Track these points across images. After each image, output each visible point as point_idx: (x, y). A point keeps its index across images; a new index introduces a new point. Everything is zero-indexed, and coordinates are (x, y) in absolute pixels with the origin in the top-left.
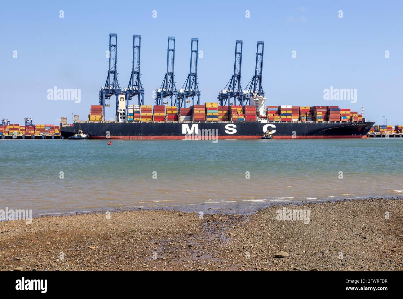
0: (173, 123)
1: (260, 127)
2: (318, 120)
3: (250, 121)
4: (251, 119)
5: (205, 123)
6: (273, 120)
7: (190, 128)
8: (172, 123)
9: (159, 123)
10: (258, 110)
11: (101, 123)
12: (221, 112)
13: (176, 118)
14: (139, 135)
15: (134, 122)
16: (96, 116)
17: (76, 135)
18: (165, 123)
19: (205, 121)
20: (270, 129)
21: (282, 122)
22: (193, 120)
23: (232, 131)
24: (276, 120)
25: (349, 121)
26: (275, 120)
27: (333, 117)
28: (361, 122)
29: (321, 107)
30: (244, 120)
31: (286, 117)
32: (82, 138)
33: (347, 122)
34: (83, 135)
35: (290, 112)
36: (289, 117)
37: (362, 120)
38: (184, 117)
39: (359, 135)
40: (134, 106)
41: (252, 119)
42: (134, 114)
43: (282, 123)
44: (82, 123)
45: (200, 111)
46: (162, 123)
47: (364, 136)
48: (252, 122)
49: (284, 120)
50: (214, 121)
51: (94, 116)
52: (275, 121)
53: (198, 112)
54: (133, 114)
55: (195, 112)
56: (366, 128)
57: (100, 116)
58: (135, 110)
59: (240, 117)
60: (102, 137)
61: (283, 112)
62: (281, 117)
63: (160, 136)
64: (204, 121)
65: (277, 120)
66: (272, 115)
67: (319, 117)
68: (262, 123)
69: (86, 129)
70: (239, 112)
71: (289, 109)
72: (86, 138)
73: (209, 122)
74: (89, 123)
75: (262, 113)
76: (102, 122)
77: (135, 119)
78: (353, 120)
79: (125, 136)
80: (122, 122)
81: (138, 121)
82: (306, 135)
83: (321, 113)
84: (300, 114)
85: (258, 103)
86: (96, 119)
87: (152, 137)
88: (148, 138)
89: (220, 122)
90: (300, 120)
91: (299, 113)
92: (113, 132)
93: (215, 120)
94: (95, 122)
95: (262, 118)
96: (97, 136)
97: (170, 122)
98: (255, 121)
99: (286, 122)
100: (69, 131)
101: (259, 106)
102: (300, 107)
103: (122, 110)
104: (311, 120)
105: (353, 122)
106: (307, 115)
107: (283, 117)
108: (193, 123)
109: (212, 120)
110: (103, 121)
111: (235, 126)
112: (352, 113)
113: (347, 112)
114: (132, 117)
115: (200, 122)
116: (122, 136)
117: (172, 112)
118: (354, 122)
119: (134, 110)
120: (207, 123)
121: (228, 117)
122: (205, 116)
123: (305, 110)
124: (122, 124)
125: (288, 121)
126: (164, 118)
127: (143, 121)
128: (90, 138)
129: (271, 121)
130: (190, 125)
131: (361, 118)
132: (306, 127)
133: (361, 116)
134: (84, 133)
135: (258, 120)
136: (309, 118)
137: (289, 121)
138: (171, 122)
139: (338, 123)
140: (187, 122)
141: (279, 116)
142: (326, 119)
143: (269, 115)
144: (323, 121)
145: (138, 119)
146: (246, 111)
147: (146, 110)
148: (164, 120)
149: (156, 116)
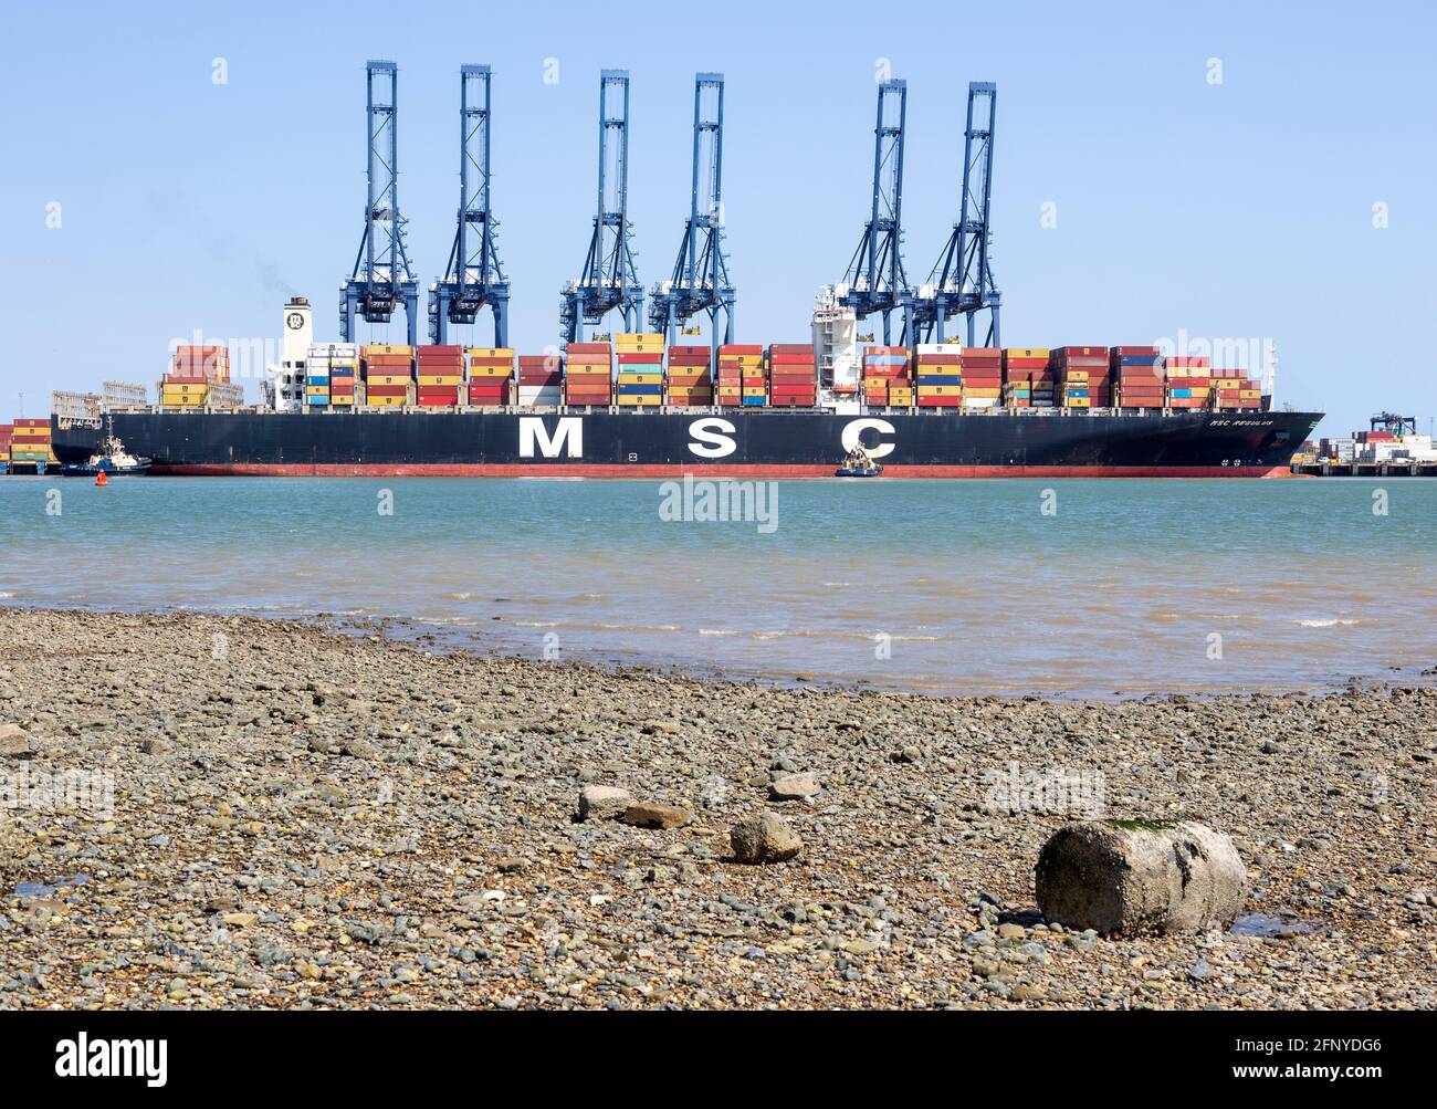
0: (486, 412)
1: (830, 429)
2: (1070, 402)
3: (789, 407)
4: (793, 400)
5: (611, 413)
6: (885, 403)
7: (551, 435)
8: (481, 412)
9: (428, 412)
10: (830, 361)
11: (206, 412)
12: (681, 371)
13: (503, 391)
14: (350, 461)
15: (330, 411)
16: (185, 389)
17: (95, 461)
18: (450, 416)
19: (610, 408)
20: (869, 437)
21: (923, 411)
22: (563, 402)
23: (715, 446)
24: (897, 404)
25: (1202, 407)
26: (894, 402)
27: (1130, 392)
28: (1255, 410)
29: (1087, 352)
30: (768, 403)
31: (939, 390)
32: (120, 472)
33: (1193, 411)
34: (125, 461)
35: (955, 370)
36: (949, 390)
37: (1259, 403)
38: (537, 390)
39: (1254, 463)
40: (332, 348)
41: (801, 400)
42: (330, 377)
43: (921, 417)
44: (131, 412)
45: (588, 368)
46: (440, 416)
47: (1277, 468)
48: (798, 410)
49: (928, 404)
50: (644, 407)
51: (178, 388)
52: (894, 408)
53: (581, 369)
54: (327, 380)
55: (570, 370)
56: (1280, 436)
57: (200, 389)
58: (335, 362)
59: (748, 392)
60: (208, 466)
61: (923, 370)
62: (915, 392)
63: (432, 466)
64: (607, 406)
65: (900, 401)
66: (882, 382)
67: (1076, 389)
68: (838, 413)
69: (147, 435)
70: (748, 373)
71: (950, 360)
73: (625, 411)
74: (161, 412)
75: (844, 376)
76: (210, 409)
77: (336, 399)
78: (1219, 403)
79: (297, 463)
80: (287, 408)
81: (348, 406)
82: (1018, 462)
83: (1084, 375)
84: (1004, 380)
85: (830, 335)
86: (185, 399)
87: (401, 470)
88: (387, 473)
89: (671, 411)
90: (1003, 401)
91: (1000, 375)
92: (253, 450)
93: (650, 403)
94: (183, 412)
95: (843, 395)
96: (188, 463)
97: (472, 410)
98: (811, 407)
99: (939, 409)
100: (83, 443)
101: (834, 348)
102: (1005, 353)
103: (293, 365)
104: (1051, 403)
105: (1216, 411)
106: (1035, 384)
107: (927, 391)
108: (563, 415)
109: (636, 403)
110: (214, 407)
111: (728, 427)
112: (1217, 375)
114: (325, 390)
115: (588, 411)
116: (284, 463)
117: (491, 371)
118: (1221, 409)
119: (330, 364)
120: (617, 413)
121: (704, 393)
122: (608, 386)
123: (1027, 362)
124: (285, 418)
125: (944, 407)
126: (450, 395)
127: (380, 406)
128: (155, 468)
129: (876, 408)
130: (551, 423)
131: (1257, 395)
132: (1019, 430)
133: (1256, 385)
135: (824, 401)
136: (1041, 394)
137: (951, 407)
138: (476, 409)
139: (1154, 414)
140: (540, 410)
141: (910, 386)
142: (1105, 397)
143: (869, 381)
144: (1093, 405)
145: (348, 400)
146: (775, 368)
147: (386, 364)
148: (455, 403)
149: (426, 387)
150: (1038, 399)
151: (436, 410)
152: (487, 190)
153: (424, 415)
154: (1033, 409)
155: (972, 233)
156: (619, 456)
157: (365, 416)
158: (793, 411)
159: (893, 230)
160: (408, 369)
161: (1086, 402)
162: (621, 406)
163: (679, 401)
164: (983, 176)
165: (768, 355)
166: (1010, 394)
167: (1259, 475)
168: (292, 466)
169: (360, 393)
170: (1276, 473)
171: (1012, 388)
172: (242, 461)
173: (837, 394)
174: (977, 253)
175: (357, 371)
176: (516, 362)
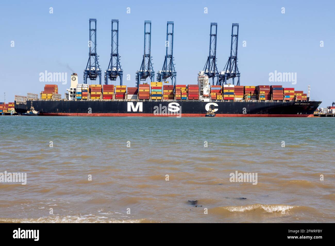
0: (119, 101)
1: (202, 105)
2: (261, 99)
3: (192, 100)
4: (193, 98)
5: (149, 101)
6: (216, 99)
7: (135, 106)
9: (105, 101)
10: (202, 89)
11: (52, 100)
12: (166, 91)
13: (124, 96)
14: (87, 113)
15: (82, 100)
16: (47, 95)
17: (28, 112)
18: (111, 101)
19: (149, 100)
21: (225, 101)
22: (138, 98)
25: (292, 100)
26: (218, 99)
27: (275, 96)
28: (305, 101)
29: (264, 87)
30: (187, 99)
31: (229, 96)
32: (34, 115)
33: (290, 101)
34: (35, 112)
35: (233, 91)
36: (231, 96)
37: (306, 99)
38: (132, 95)
39: (305, 114)
40: (82, 85)
41: (195, 98)
42: (82, 92)
43: (225, 102)
44: (34, 100)
45: (144, 90)
46: (108, 102)
47: (311, 115)
48: (195, 100)
49: (226, 99)
50: (157, 99)
51: (45, 95)
53: (142, 91)
55: (140, 90)
56: (311, 107)
57: (51, 95)
58: (83, 88)
59: (183, 96)
60: (52, 113)
61: (225, 91)
62: (223, 96)
63: (106, 114)
64: (149, 99)
65: (219, 98)
66: (215, 94)
67: (262, 96)
68: (204, 101)
69: (38, 106)
70: (183, 92)
71: (231, 88)
72: (38, 115)
73: (153, 101)
74: (41, 100)
75: (206, 93)
76: (53, 100)
77: (83, 98)
78: (297, 99)
79: (74, 113)
80: (71, 100)
81: (86, 99)
82: (248, 113)
83: (264, 92)
84: (244, 93)
85: (202, 83)
86: (47, 97)
87: (99, 115)
88: (95, 115)
89: (164, 100)
90: (244, 98)
92: (63, 110)
93: (159, 99)
94: (46, 100)
96: (47, 113)
97: (116, 100)
98: (198, 100)
99: (229, 100)
100: (22, 108)
101: (203, 86)
102: (244, 87)
103: (73, 89)
104: (256, 99)
105: (296, 101)
106: (252, 94)
107: (226, 96)
108: (138, 102)
109: (156, 99)
112: (296, 92)
113: (291, 92)
114: (81, 95)
115: (144, 101)
116: (71, 113)
117: (121, 91)
118: (297, 101)
120: (151, 101)
121: (172, 96)
122: (149, 95)
123: (250, 89)
124: (71, 102)
125: (230, 100)
126: (111, 97)
127: (94, 99)
128: (41, 114)
129: (213, 100)
130: (135, 103)
131: (306, 97)
132: (248, 105)
133: (306, 95)
134: (35, 110)
135: (201, 98)
136: (253, 97)
138: (117, 100)
139: (281, 102)
140: (132, 100)
141: (222, 95)
142: (269, 98)
143: (212, 94)
144: (266, 99)
145: (86, 98)
146: (189, 90)
147: (95, 89)
148: (112, 98)
149: (105, 95)
150: (253, 98)
151: (107, 100)
152: (118, 49)
153: (104, 101)
154: (251, 101)
155: (233, 59)
156: (152, 111)
157: (90, 102)
158: (193, 101)
159: (214, 58)
160: (101, 90)
161: (264, 99)
162: (152, 99)
163: (166, 98)
164: (236, 45)
165: (187, 88)
166: (246, 97)
167: (306, 117)
168: (73, 113)
169: (89, 96)
170: (310, 116)
171: (246, 95)
172: (60, 112)
173: (204, 97)
174: (234, 64)
175: (88, 91)
176: (127, 89)
